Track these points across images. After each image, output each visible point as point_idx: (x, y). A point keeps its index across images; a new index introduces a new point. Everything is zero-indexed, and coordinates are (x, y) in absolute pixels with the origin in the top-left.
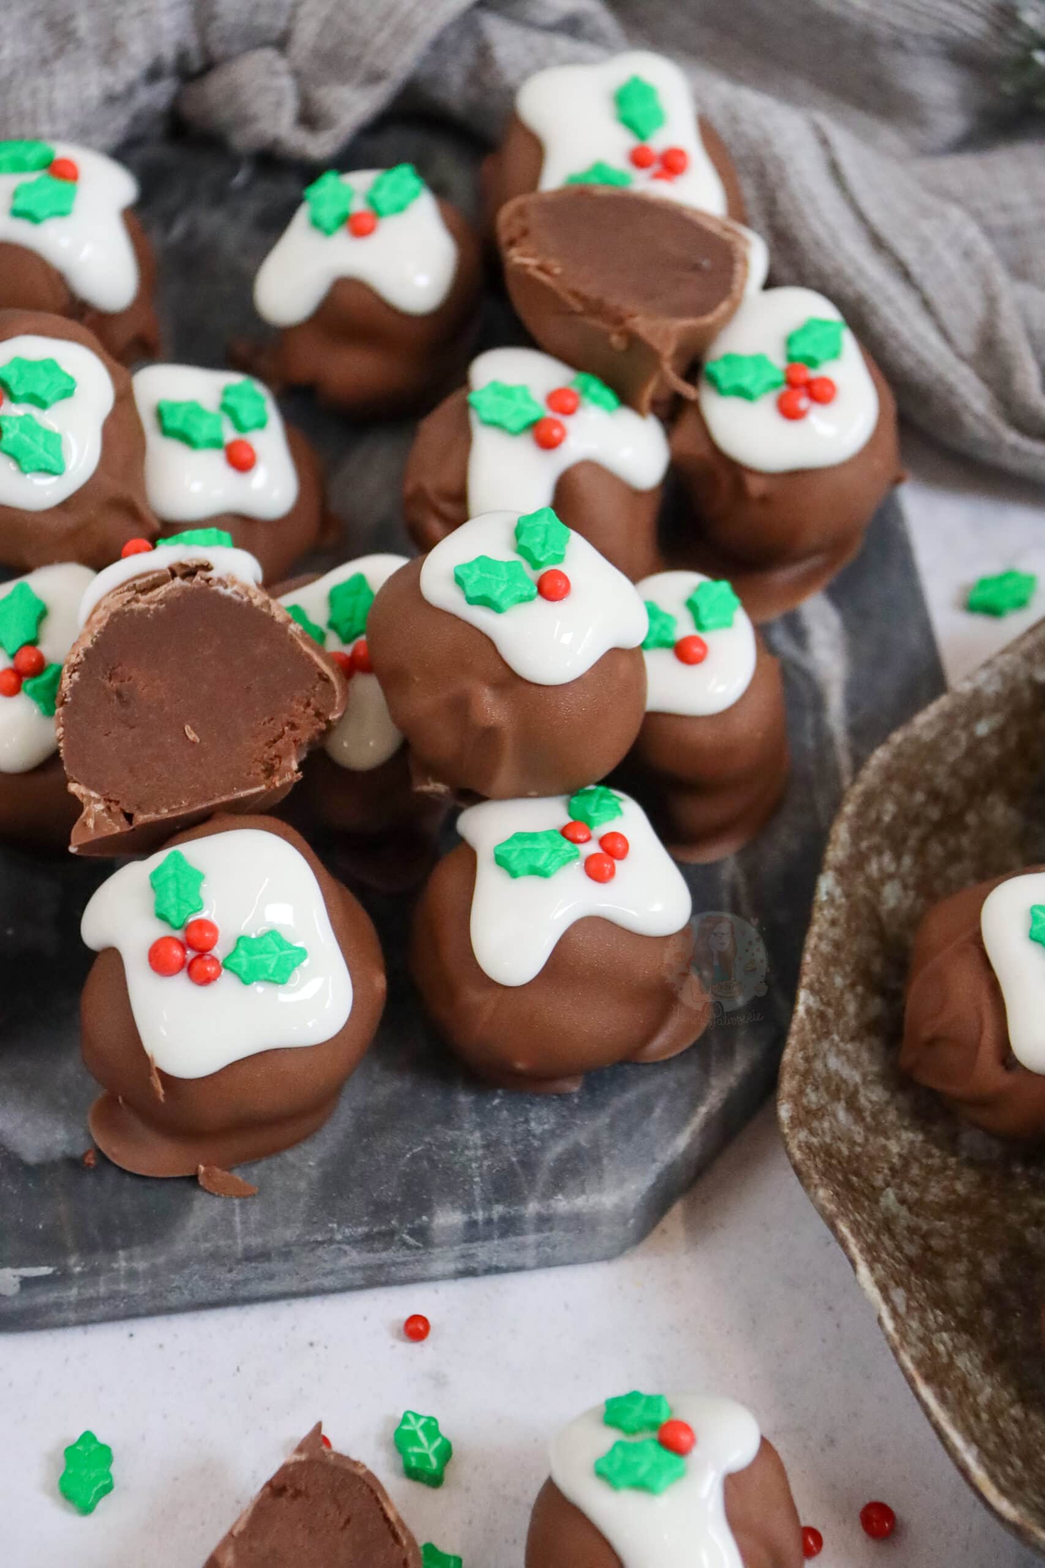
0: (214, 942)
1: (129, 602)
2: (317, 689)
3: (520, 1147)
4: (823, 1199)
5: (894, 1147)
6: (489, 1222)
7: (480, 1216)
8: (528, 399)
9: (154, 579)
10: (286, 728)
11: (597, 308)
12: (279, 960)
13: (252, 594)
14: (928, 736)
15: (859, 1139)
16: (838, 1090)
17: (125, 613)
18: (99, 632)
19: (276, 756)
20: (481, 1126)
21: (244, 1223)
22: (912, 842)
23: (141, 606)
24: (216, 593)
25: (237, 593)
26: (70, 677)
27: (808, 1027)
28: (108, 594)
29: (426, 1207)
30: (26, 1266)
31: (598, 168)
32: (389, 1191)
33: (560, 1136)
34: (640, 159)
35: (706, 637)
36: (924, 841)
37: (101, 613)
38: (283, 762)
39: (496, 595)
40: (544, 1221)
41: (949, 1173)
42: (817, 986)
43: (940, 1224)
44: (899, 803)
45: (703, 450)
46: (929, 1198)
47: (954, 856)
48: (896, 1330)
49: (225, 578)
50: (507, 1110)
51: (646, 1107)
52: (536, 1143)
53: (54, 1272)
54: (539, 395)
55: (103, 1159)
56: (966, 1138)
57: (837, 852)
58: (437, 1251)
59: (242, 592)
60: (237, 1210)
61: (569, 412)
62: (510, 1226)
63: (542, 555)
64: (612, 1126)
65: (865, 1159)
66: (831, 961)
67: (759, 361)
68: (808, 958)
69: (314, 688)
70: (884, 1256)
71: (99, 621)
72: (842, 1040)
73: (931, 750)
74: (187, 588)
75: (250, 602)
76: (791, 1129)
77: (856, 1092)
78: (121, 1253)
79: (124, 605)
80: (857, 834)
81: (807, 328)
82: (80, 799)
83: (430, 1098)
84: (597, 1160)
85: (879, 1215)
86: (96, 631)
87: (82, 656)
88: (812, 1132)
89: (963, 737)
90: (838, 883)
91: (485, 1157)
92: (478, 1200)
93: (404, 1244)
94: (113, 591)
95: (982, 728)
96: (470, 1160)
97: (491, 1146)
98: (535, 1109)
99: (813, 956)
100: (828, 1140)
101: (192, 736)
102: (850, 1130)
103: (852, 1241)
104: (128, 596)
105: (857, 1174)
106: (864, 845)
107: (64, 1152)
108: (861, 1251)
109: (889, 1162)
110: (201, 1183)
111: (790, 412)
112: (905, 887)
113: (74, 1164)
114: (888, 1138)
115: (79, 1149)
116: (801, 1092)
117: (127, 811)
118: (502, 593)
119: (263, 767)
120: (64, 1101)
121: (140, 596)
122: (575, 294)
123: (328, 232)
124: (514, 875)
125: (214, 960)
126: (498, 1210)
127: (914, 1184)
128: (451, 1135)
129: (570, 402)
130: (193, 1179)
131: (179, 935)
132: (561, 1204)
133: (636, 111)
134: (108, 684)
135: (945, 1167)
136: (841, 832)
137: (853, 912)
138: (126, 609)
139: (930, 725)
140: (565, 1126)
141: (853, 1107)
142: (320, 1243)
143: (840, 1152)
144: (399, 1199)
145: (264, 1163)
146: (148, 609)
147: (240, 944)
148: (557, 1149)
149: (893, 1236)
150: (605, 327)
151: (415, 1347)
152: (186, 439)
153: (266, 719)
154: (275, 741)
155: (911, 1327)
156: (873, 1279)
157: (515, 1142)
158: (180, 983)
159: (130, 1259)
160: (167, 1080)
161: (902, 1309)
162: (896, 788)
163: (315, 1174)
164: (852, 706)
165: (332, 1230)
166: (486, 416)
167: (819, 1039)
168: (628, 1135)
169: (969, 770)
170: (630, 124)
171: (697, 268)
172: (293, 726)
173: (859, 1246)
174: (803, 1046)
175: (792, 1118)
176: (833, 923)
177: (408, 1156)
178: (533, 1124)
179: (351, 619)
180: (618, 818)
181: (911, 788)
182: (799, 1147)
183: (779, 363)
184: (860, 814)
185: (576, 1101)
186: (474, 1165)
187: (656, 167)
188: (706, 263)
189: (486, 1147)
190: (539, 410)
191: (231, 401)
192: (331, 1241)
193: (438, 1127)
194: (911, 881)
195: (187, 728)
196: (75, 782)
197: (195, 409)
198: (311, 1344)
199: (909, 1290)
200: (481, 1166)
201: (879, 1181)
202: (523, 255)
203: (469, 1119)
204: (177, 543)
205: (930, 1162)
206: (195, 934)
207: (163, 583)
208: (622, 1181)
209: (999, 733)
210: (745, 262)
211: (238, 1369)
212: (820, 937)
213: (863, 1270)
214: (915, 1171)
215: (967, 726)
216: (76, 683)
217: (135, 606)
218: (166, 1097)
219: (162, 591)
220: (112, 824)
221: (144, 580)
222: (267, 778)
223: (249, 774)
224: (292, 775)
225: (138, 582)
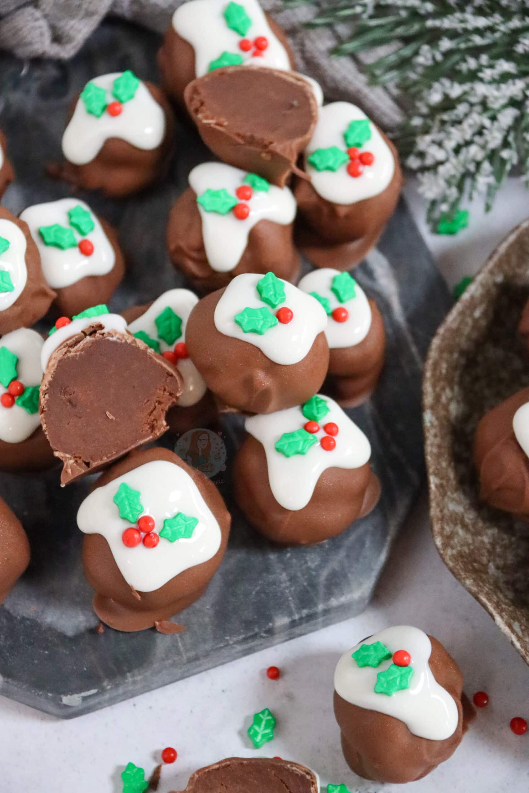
0: (153, 527)
1: (66, 353)
2: (168, 381)
3: (306, 577)
4: (469, 585)
5: (486, 540)
6: (301, 619)
7: (296, 617)
8: (227, 196)
9: (76, 339)
10: (157, 404)
11: (251, 141)
12: (186, 527)
13: (126, 337)
14: (454, 326)
15: (470, 541)
16: (456, 519)
17: (65, 360)
18: (54, 372)
19: (154, 420)
20: (284, 570)
21: (184, 645)
22: (456, 379)
23: (72, 354)
24: (108, 340)
25: (118, 338)
26: (44, 397)
27: (438, 494)
28: (55, 351)
29: (270, 619)
30: (84, 692)
31: (223, 56)
32: (249, 614)
33: (324, 567)
34: (244, 46)
35: (345, 306)
36: (461, 376)
37: (53, 362)
38: (158, 422)
39: (259, 327)
40: (326, 612)
41: (514, 546)
42: (436, 472)
43: (518, 575)
44: (447, 362)
45: (314, 199)
46: (509, 562)
47: (476, 379)
48: (521, 646)
49: (111, 332)
50: (296, 558)
51: (361, 542)
52: (314, 573)
53: (98, 691)
54: (232, 193)
55: (106, 627)
56: (517, 526)
57: (428, 400)
58: (277, 636)
59: (121, 337)
60: (179, 639)
61: (248, 198)
62: (311, 617)
63: (276, 300)
64: (348, 556)
65: (476, 551)
66: (439, 456)
67: (334, 150)
68: (429, 458)
69: (166, 381)
70: (504, 606)
71: (53, 366)
72: (452, 493)
73: (457, 331)
74: (93, 341)
75: (126, 342)
76: (444, 550)
77: (463, 517)
78: (128, 674)
79: (64, 355)
80: (434, 386)
81: (351, 126)
82: (61, 459)
83: (256, 559)
84: (345, 576)
85: (492, 581)
86: (52, 372)
87: (48, 385)
88: (452, 548)
89: (469, 321)
90: (433, 414)
91: (291, 586)
92: (293, 609)
93: (262, 637)
94: (56, 349)
95: (477, 313)
96: (284, 589)
97: (293, 579)
98: (308, 555)
99: (431, 457)
100: (459, 548)
101: (111, 417)
102: (466, 538)
103: (489, 604)
104: (65, 350)
105: (475, 561)
106: (438, 389)
107: (85, 627)
108: (495, 608)
109: (486, 548)
110: (158, 630)
111: (353, 172)
112: (458, 402)
113: (93, 631)
114: (482, 536)
115: (93, 623)
116: (443, 528)
117: (87, 461)
118: (262, 326)
119: (149, 427)
120: (78, 599)
121: (70, 349)
122: (239, 135)
123: (98, 116)
124: (287, 456)
125: (155, 534)
126: (305, 612)
127: (500, 556)
128: (271, 577)
129: (248, 193)
130: (154, 629)
131: (134, 526)
132: (334, 602)
133: (237, 22)
134: (63, 397)
135: (511, 544)
136: (428, 387)
137: (441, 426)
138: (65, 357)
139: (455, 319)
140: (325, 561)
141: (464, 526)
142: (221, 648)
143: (465, 552)
144: (255, 617)
145: (185, 612)
146: (76, 355)
147: (166, 525)
148: (324, 574)
149: (501, 592)
150: (258, 150)
151: (273, 681)
152: (58, 246)
153: (145, 401)
154: (152, 412)
155: (527, 642)
156: (504, 622)
157: (303, 575)
158: (140, 550)
159: (133, 676)
160: (140, 593)
161: (520, 634)
162: (445, 355)
163: (211, 612)
165: (227, 641)
166: (208, 208)
167: (443, 499)
168: (357, 560)
169: (475, 335)
170: (236, 30)
171: (292, 106)
172: (160, 403)
173: (493, 606)
174: (438, 505)
175: (443, 544)
176: (435, 436)
177: (254, 593)
178: (310, 564)
179: (170, 332)
180: (329, 413)
181: (451, 352)
182: (450, 559)
183: (343, 148)
184: (433, 375)
185: (327, 546)
186: (287, 591)
187: (253, 49)
188: (295, 103)
189: (290, 580)
190: (234, 201)
191: (74, 220)
192: (228, 645)
193: (264, 574)
194: (460, 398)
195: (108, 413)
196: (57, 451)
197: (58, 229)
198: (223, 691)
199: (519, 621)
200: (290, 591)
201: (484, 560)
202: (207, 118)
203: (278, 567)
204: (82, 317)
205: (504, 542)
206: (142, 525)
207: (80, 341)
208: (360, 584)
209: (485, 314)
210: (313, 97)
211: (191, 712)
212: (432, 445)
213: (498, 619)
214: (498, 550)
215: (471, 315)
216: (48, 400)
217: (69, 355)
218: (141, 599)
219: (81, 344)
220: (80, 469)
221: (71, 341)
222: (152, 432)
223: (143, 431)
224: (164, 428)
225: (68, 342)
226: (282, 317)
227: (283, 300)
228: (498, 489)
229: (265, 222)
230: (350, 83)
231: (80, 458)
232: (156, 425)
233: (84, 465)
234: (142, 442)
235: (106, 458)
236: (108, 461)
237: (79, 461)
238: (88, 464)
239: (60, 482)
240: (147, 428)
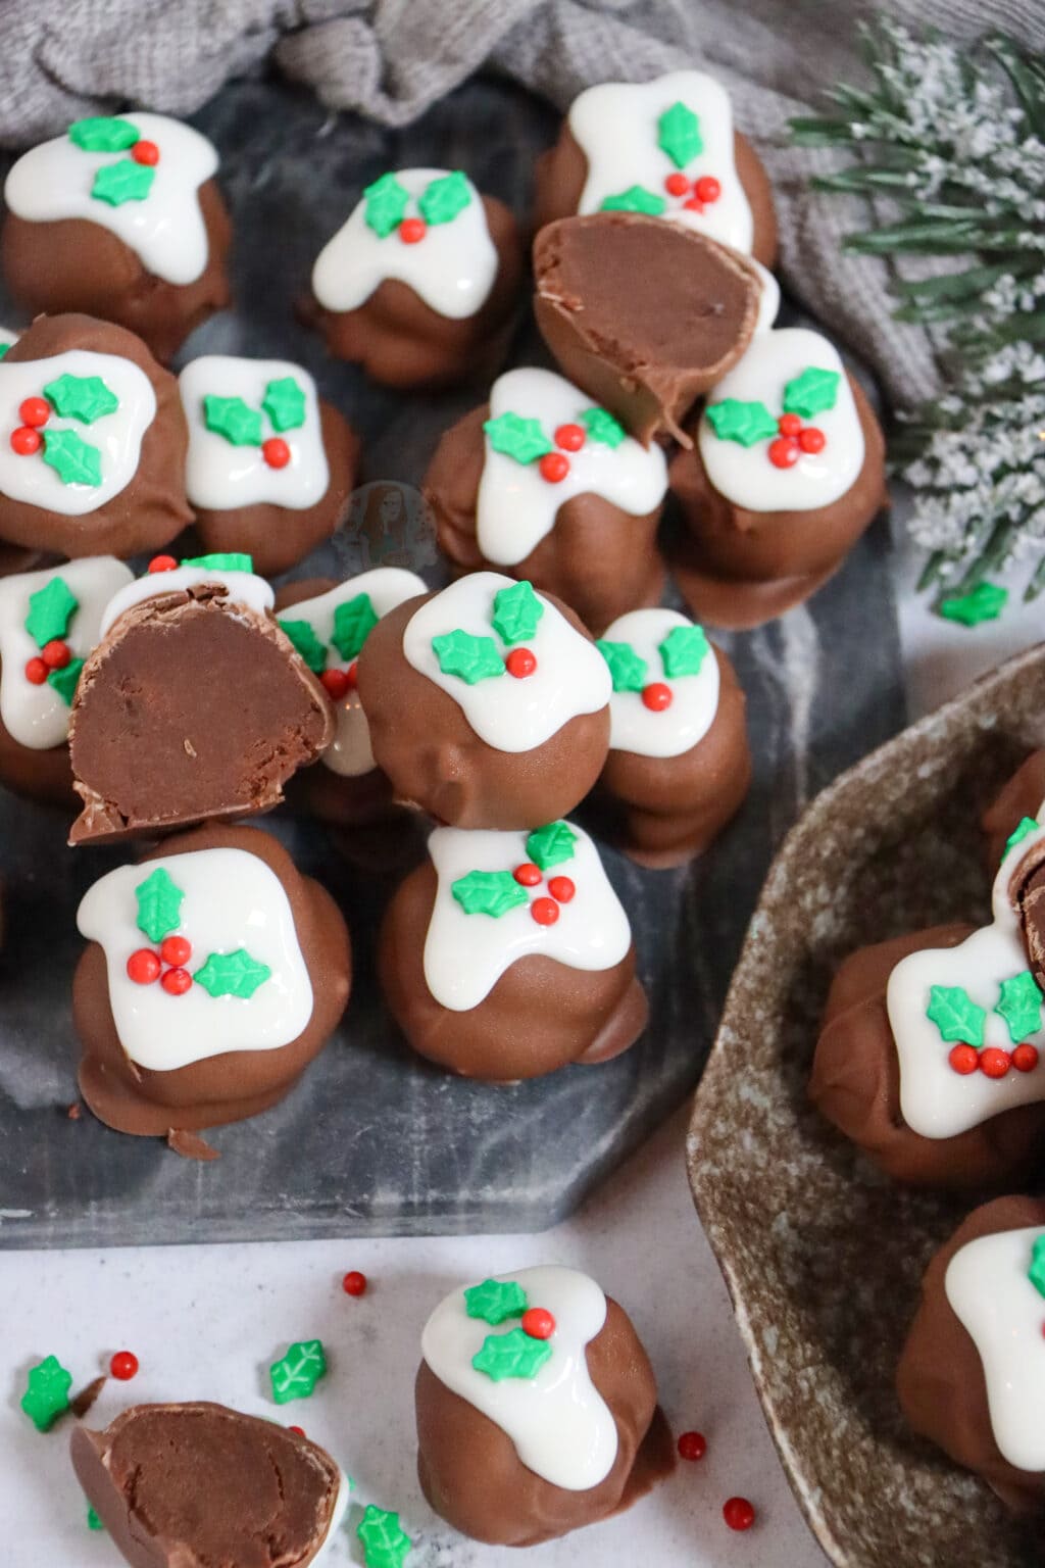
0: (187, 958)
1: (148, 618)
2: (309, 718)
3: (459, 1135)
4: (715, 1236)
5: (794, 1170)
6: (423, 1204)
7: (416, 1198)
8: (538, 434)
9: (172, 599)
10: (276, 752)
11: (611, 350)
12: (245, 979)
13: (260, 622)
14: (872, 779)
15: (761, 1163)
16: (747, 1117)
17: (143, 628)
18: (118, 645)
19: (264, 777)
20: (428, 1111)
21: (205, 1185)
22: (847, 874)
23: (159, 623)
24: (228, 618)
25: (246, 620)
26: (87, 683)
27: (724, 1062)
28: (130, 609)
29: (368, 1186)
30: (7, 1208)
31: (632, 192)
32: (336, 1167)
33: (496, 1128)
34: (674, 186)
35: (670, 683)
36: (860, 872)
37: (121, 626)
38: (269, 784)
39: (466, 670)
40: (473, 1206)
41: (841, 1197)
42: (737, 1022)
43: (825, 1250)
44: (838, 838)
45: (699, 484)
46: (820, 1222)
47: (888, 885)
48: (763, 1372)
49: (238, 604)
50: (453, 1097)
51: (576, 1105)
52: (474, 1132)
53: (32, 1215)
54: (548, 429)
55: (86, 1109)
56: (861, 1164)
57: (772, 893)
58: (376, 1220)
59: (251, 619)
60: (201, 1172)
61: (575, 448)
62: (442, 1208)
63: (515, 632)
64: (544, 1122)
65: (765, 1183)
66: (753, 996)
67: (756, 408)
68: (732, 994)
69: (305, 716)
70: (764, 1293)
71: (119, 634)
72: (758, 1069)
73: (876, 791)
74: (202, 611)
75: (258, 630)
76: (696, 1162)
77: (765, 1116)
78: (93, 1203)
79: (143, 621)
80: (793, 873)
81: (805, 377)
82: (83, 797)
83: (386, 1078)
84: (525, 1155)
85: (768, 1243)
86: (114, 643)
87: (99, 664)
88: (716, 1163)
89: (905, 779)
90: (770, 921)
91: (427, 1142)
92: (415, 1183)
93: (348, 1214)
94: (134, 607)
95: (925, 771)
96: (413, 1144)
97: (433, 1130)
98: (478, 1098)
99: (737, 992)
100: (730, 1168)
101: (190, 751)
102: (754, 1155)
103: (734, 1280)
104: (148, 612)
105: (755, 1200)
106: (801, 881)
107: (54, 1100)
108: (742, 1292)
109: (787, 1185)
110: (171, 1144)
111: (778, 459)
112: (837, 915)
113: (61, 1111)
114: (789, 1161)
115: (69, 1097)
116: (710, 1124)
117: (124, 814)
118: (473, 669)
119: (251, 787)
120: (60, 1049)
121: (158, 613)
122: (593, 334)
123: (381, 236)
124: (467, 912)
125: (186, 974)
126: (433, 1195)
127: (807, 1207)
128: (399, 1117)
129: (576, 439)
130: (164, 1139)
131: (155, 948)
132: (489, 1194)
133: (677, 140)
134: (121, 693)
135: (838, 1191)
136: (780, 872)
137: (782, 947)
138: (145, 625)
139: (876, 768)
140: (502, 1117)
141: (761, 1134)
142: (268, 1210)
143: (741, 1178)
144: (345, 1176)
145: (230, 1128)
146: (164, 627)
147: (211, 961)
148: (492, 1139)
149: (778, 1266)
150: (617, 369)
151: (351, 1299)
152: (226, 436)
153: (259, 742)
154: (264, 763)
155: (778, 1368)
156: (748, 1320)
157: (455, 1130)
158: (153, 993)
159: (100, 1209)
160: (140, 1068)
161: (772, 1349)
162: (838, 826)
163: (274, 1143)
164: (816, 722)
165: (282, 1200)
166: (498, 445)
167: (734, 1072)
168: (559, 1132)
169: (908, 808)
170: (670, 153)
171: (710, 311)
172: (282, 751)
173: (740, 1286)
174: (718, 1080)
175: (698, 1151)
176: (761, 960)
177: (358, 1134)
178: (474, 1114)
179: (351, 638)
180: (569, 860)
181: (852, 825)
182: (701, 1182)
183: (774, 411)
184: (798, 854)
185: (515, 1094)
186: (417, 1148)
187: (690, 195)
188: (719, 307)
189: (429, 1131)
190: (546, 444)
191: (271, 400)
192: (281, 1209)
193: (389, 1108)
194: (843, 910)
195: (187, 743)
196: (80, 781)
197: (237, 406)
198: (260, 1287)
199: (782, 1326)
200: (421, 1151)
201: (774, 1205)
202: (550, 289)
203: (417, 1102)
204: (198, 566)
205: (826, 1184)
206: (169, 950)
207: (180, 605)
208: (546, 1178)
209: (941, 774)
210: (757, 307)
211: (193, 1305)
212: (747, 974)
213: (741, 1310)
214: (810, 1194)
215: (912, 769)
216: (91, 690)
217: (153, 623)
218: (141, 1078)
219: (179, 610)
220: (110, 823)
221: (163, 600)
222: (253, 797)
223: (237, 792)
224: (276, 798)
225: (158, 601)
226: (514, 664)
227: (530, 636)
228: (835, 1087)
229: (594, 498)
230: (864, 305)
231: (116, 805)
232: (263, 787)
233: (119, 819)
234: (228, 810)
235: (158, 819)
236: (160, 824)
237: (113, 810)
238: (125, 820)
239: (68, 837)
240: (246, 789)
